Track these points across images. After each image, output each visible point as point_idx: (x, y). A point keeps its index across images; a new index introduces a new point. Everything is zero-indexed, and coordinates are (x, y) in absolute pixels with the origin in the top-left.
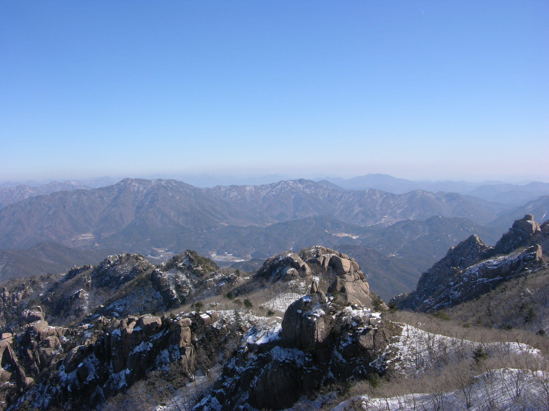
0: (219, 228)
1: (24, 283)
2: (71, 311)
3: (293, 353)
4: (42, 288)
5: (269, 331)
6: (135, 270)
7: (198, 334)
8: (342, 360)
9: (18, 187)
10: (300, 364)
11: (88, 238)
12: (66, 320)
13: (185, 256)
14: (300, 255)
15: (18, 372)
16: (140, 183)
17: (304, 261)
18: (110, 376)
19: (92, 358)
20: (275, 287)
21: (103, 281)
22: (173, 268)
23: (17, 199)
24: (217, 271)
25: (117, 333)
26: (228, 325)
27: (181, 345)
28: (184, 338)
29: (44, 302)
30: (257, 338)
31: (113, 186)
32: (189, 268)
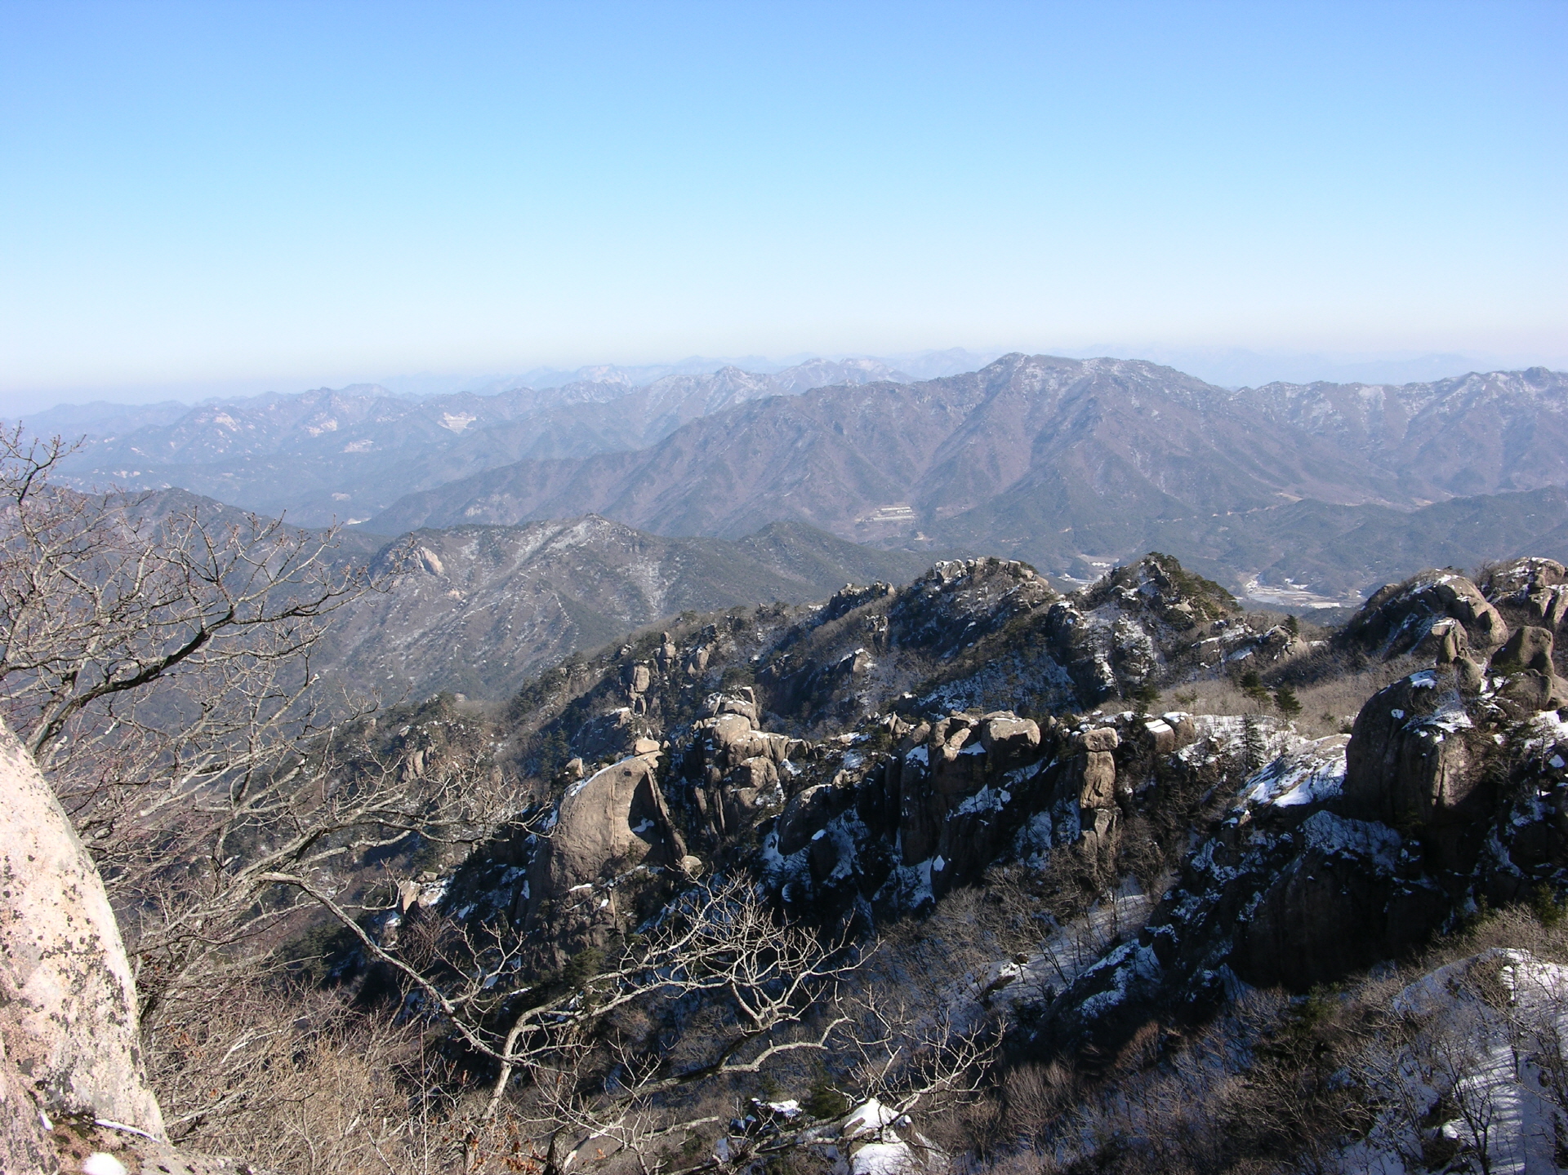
0: (1273, 508)
1: (715, 625)
2: (831, 705)
3: (1366, 833)
4: (759, 642)
5: (1316, 771)
6: (1008, 604)
7: (1135, 778)
8: (1509, 868)
9: (718, 373)
10: (1384, 866)
11: (899, 518)
12: (816, 730)
13: (1145, 571)
14: (1478, 584)
15: (671, 842)
16: (1050, 368)
17: (1489, 602)
18: (893, 872)
19: (849, 819)
20: (1392, 670)
21: (921, 630)
22: (1108, 601)
23: (716, 405)
24: (1232, 617)
25: (918, 758)
26: (1223, 757)
27: (1085, 802)
28: (1095, 784)
29: (760, 675)
30: (1281, 788)
31: (973, 374)
32: (1155, 604)
